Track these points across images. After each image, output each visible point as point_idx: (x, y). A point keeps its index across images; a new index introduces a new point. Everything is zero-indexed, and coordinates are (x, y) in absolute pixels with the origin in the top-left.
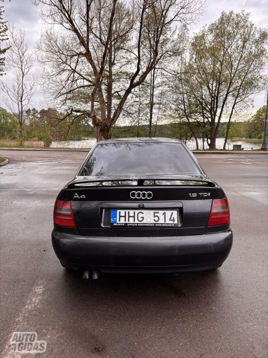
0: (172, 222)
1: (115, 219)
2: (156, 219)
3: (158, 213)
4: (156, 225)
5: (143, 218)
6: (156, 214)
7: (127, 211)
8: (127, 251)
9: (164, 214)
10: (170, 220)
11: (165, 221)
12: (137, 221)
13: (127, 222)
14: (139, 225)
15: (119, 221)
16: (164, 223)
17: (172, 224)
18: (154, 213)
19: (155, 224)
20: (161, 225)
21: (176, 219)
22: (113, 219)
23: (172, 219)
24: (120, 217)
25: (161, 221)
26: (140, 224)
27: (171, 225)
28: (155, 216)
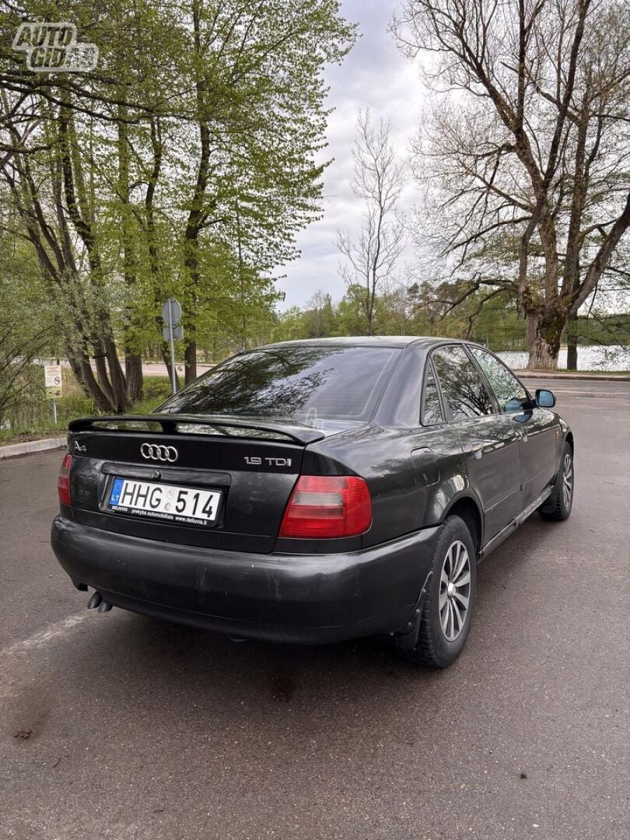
0: (205, 516)
1: (118, 496)
2: (181, 505)
3: (186, 493)
4: (177, 518)
5: (159, 500)
6: (183, 496)
7: (138, 483)
8: (124, 564)
9: (197, 496)
10: (204, 511)
11: (194, 513)
12: (148, 507)
13: (133, 506)
14: (149, 514)
15: (122, 502)
16: (191, 515)
17: (203, 520)
18: (181, 493)
19: (175, 516)
20: (184, 519)
21: (214, 511)
22: (115, 498)
23: (207, 509)
24: (126, 493)
25: (188, 512)
26: (151, 512)
27: (201, 522)
28: (179, 500)
